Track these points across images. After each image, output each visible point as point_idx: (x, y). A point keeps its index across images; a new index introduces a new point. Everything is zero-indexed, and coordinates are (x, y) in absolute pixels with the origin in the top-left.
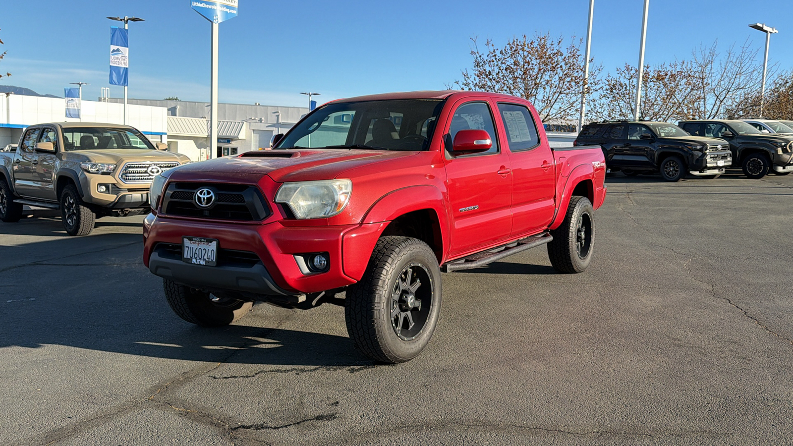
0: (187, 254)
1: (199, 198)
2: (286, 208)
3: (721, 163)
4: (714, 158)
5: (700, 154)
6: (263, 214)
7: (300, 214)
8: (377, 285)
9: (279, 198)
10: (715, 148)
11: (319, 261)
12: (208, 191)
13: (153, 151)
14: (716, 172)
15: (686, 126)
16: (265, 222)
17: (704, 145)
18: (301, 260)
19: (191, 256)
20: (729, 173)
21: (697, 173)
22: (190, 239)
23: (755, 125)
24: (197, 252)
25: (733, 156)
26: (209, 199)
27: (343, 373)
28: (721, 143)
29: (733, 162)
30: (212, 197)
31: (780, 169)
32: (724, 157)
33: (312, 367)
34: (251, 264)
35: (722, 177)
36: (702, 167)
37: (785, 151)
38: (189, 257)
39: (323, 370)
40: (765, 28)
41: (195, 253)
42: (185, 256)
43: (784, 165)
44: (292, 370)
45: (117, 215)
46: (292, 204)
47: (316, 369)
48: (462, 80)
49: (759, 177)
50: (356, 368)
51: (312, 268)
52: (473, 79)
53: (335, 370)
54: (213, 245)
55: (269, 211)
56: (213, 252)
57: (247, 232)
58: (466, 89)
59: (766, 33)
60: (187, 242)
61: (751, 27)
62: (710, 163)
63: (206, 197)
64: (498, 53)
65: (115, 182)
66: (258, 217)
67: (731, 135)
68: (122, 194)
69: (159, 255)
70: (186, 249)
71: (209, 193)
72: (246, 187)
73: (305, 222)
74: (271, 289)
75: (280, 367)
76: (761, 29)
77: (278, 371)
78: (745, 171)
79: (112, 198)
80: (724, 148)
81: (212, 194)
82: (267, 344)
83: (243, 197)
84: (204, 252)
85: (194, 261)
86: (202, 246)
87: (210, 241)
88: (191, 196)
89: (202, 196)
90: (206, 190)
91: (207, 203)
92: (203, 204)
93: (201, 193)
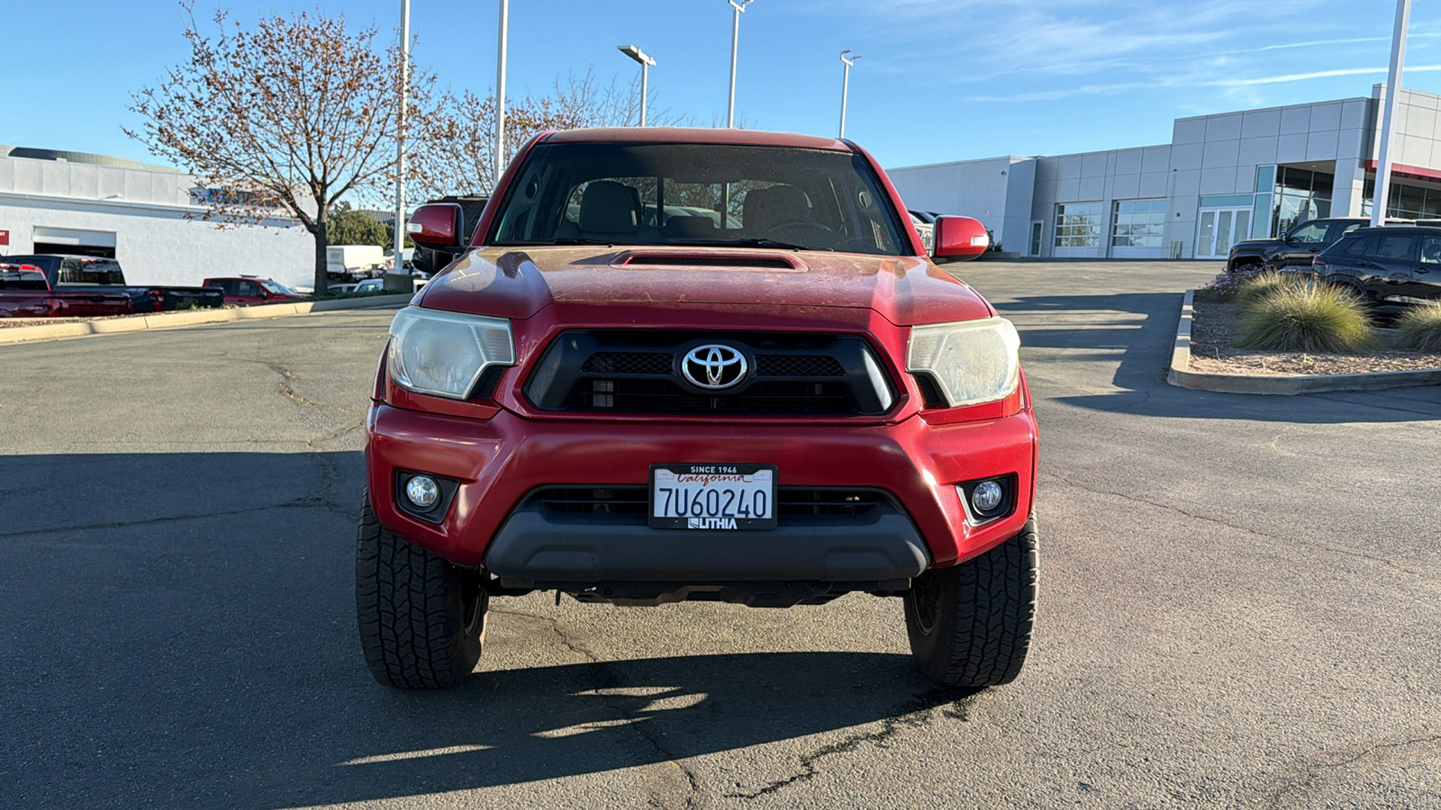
0: (662, 506)
1: (698, 371)
2: (927, 383)
9: (914, 362)
12: (723, 351)
18: (961, 493)
19: (681, 510)
22: (680, 468)
24: (702, 499)
26: (731, 371)
30: (738, 364)
38: (672, 514)
40: (641, 55)
41: (695, 503)
42: (659, 512)
46: (937, 372)
51: (980, 511)
54: (763, 480)
55: (899, 392)
56: (760, 496)
59: (640, 65)
60: (664, 478)
61: (622, 50)
63: (721, 364)
66: (872, 406)
69: (548, 518)
70: (662, 496)
71: (727, 355)
73: (965, 413)
76: (635, 56)
81: (738, 356)
83: (835, 362)
84: (724, 499)
85: (694, 523)
86: (719, 484)
87: (751, 470)
88: (667, 363)
89: (708, 364)
90: (715, 349)
91: (724, 379)
92: (714, 383)
93: (703, 355)
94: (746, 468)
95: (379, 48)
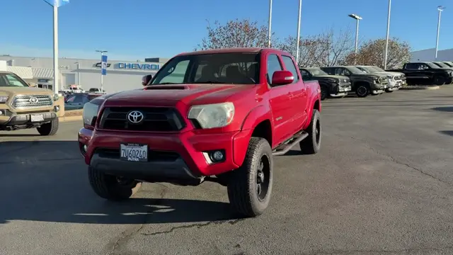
0: (123, 154)
1: (131, 118)
2: (195, 122)
3: (346, 90)
4: (343, 87)
5: (335, 85)
6: (180, 127)
7: (204, 126)
8: (250, 168)
9: (190, 116)
10: (343, 81)
11: (218, 155)
13: (27, 88)
14: (343, 94)
15: (326, 70)
16: (181, 132)
17: (337, 80)
18: (206, 154)
19: (127, 156)
20: (349, 95)
21: (334, 95)
22: (126, 144)
23: (360, 68)
24: (131, 153)
25: (351, 85)
26: (139, 118)
27: (226, 225)
28: (345, 78)
29: (352, 88)
30: (141, 116)
31: (375, 92)
32: (348, 86)
33: (205, 223)
34: (174, 159)
35: (346, 97)
36: (337, 92)
37: (377, 82)
38: (125, 156)
39: (212, 224)
40: (356, 17)
42: (122, 156)
43: (377, 89)
44: (193, 225)
45: (9, 129)
46: (198, 119)
47: (208, 224)
48: (201, 43)
49: (364, 97)
50: (233, 221)
51: (214, 160)
52: (209, 43)
53: (221, 223)
54: (145, 148)
55: (184, 124)
56: (144, 152)
57: (169, 138)
58: (204, 49)
59: (356, 20)
60: (123, 146)
61: (350, 16)
62: (341, 89)
63: (137, 116)
64: (222, 28)
65: (8, 108)
66: (176, 128)
67: (350, 74)
68: (14, 115)
70: (122, 152)
71: (139, 114)
72: (167, 109)
73: (208, 131)
74: (188, 175)
75: (184, 224)
76: (354, 17)
77: (185, 227)
78: (357, 93)
79: (7, 118)
80: (347, 82)
81: (141, 114)
82: (163, 209)
83: (166, 116)
84: (137, 153)
85: (129, 159)
86: (135, 149)
87: (142, 146)
88: (125, 116)
89: (134, 116)
90: (136, 112)
91: (138, 120)
92: (135, 121)
93: (133, 114)
94: (142, 145)
95: (258, 26)
